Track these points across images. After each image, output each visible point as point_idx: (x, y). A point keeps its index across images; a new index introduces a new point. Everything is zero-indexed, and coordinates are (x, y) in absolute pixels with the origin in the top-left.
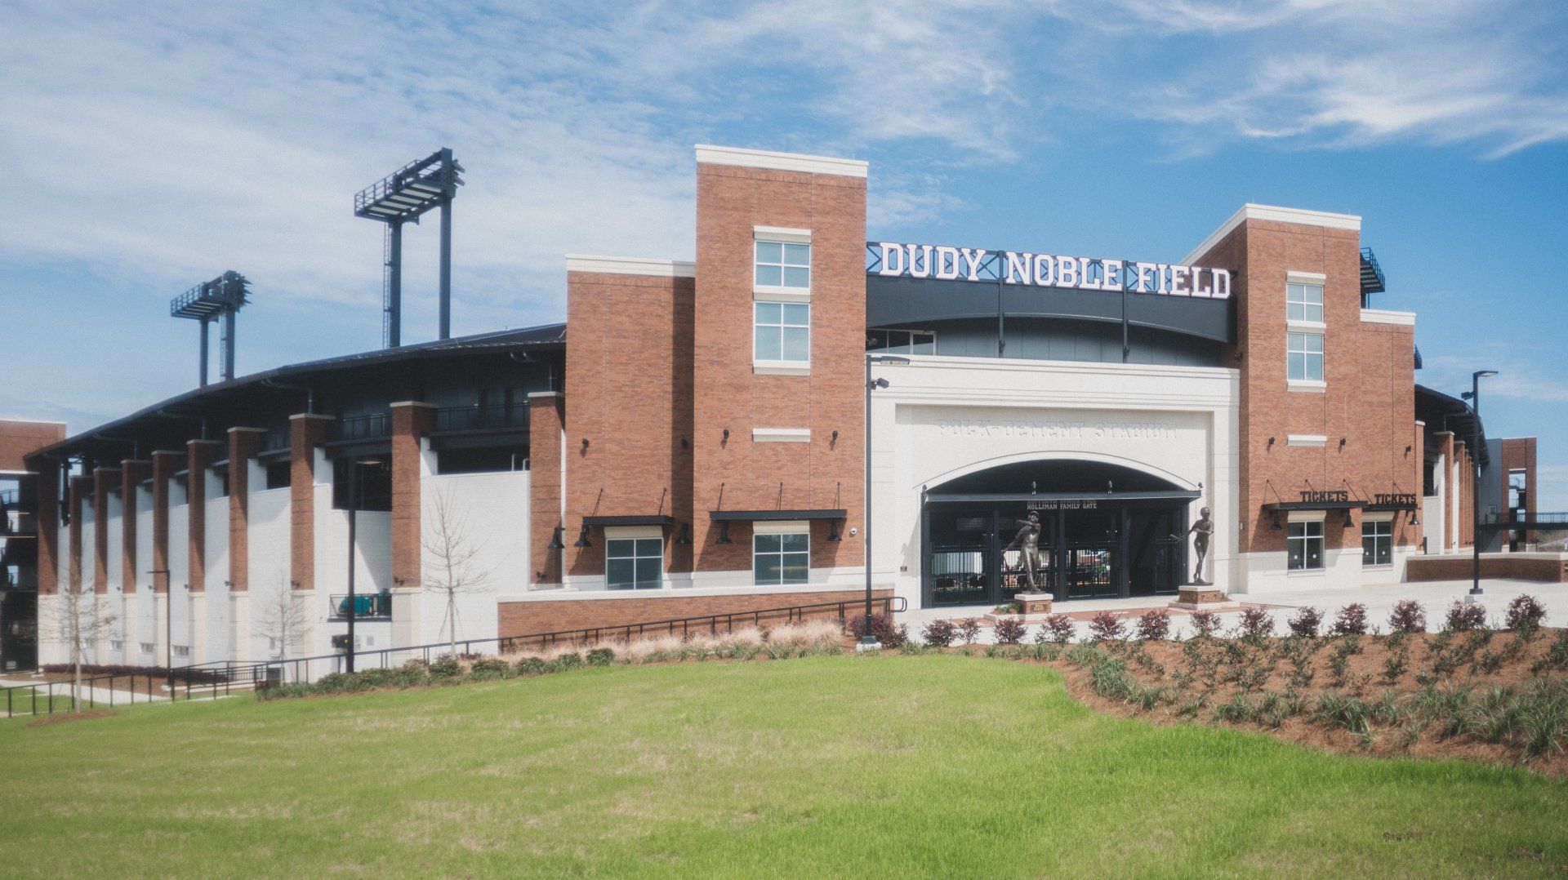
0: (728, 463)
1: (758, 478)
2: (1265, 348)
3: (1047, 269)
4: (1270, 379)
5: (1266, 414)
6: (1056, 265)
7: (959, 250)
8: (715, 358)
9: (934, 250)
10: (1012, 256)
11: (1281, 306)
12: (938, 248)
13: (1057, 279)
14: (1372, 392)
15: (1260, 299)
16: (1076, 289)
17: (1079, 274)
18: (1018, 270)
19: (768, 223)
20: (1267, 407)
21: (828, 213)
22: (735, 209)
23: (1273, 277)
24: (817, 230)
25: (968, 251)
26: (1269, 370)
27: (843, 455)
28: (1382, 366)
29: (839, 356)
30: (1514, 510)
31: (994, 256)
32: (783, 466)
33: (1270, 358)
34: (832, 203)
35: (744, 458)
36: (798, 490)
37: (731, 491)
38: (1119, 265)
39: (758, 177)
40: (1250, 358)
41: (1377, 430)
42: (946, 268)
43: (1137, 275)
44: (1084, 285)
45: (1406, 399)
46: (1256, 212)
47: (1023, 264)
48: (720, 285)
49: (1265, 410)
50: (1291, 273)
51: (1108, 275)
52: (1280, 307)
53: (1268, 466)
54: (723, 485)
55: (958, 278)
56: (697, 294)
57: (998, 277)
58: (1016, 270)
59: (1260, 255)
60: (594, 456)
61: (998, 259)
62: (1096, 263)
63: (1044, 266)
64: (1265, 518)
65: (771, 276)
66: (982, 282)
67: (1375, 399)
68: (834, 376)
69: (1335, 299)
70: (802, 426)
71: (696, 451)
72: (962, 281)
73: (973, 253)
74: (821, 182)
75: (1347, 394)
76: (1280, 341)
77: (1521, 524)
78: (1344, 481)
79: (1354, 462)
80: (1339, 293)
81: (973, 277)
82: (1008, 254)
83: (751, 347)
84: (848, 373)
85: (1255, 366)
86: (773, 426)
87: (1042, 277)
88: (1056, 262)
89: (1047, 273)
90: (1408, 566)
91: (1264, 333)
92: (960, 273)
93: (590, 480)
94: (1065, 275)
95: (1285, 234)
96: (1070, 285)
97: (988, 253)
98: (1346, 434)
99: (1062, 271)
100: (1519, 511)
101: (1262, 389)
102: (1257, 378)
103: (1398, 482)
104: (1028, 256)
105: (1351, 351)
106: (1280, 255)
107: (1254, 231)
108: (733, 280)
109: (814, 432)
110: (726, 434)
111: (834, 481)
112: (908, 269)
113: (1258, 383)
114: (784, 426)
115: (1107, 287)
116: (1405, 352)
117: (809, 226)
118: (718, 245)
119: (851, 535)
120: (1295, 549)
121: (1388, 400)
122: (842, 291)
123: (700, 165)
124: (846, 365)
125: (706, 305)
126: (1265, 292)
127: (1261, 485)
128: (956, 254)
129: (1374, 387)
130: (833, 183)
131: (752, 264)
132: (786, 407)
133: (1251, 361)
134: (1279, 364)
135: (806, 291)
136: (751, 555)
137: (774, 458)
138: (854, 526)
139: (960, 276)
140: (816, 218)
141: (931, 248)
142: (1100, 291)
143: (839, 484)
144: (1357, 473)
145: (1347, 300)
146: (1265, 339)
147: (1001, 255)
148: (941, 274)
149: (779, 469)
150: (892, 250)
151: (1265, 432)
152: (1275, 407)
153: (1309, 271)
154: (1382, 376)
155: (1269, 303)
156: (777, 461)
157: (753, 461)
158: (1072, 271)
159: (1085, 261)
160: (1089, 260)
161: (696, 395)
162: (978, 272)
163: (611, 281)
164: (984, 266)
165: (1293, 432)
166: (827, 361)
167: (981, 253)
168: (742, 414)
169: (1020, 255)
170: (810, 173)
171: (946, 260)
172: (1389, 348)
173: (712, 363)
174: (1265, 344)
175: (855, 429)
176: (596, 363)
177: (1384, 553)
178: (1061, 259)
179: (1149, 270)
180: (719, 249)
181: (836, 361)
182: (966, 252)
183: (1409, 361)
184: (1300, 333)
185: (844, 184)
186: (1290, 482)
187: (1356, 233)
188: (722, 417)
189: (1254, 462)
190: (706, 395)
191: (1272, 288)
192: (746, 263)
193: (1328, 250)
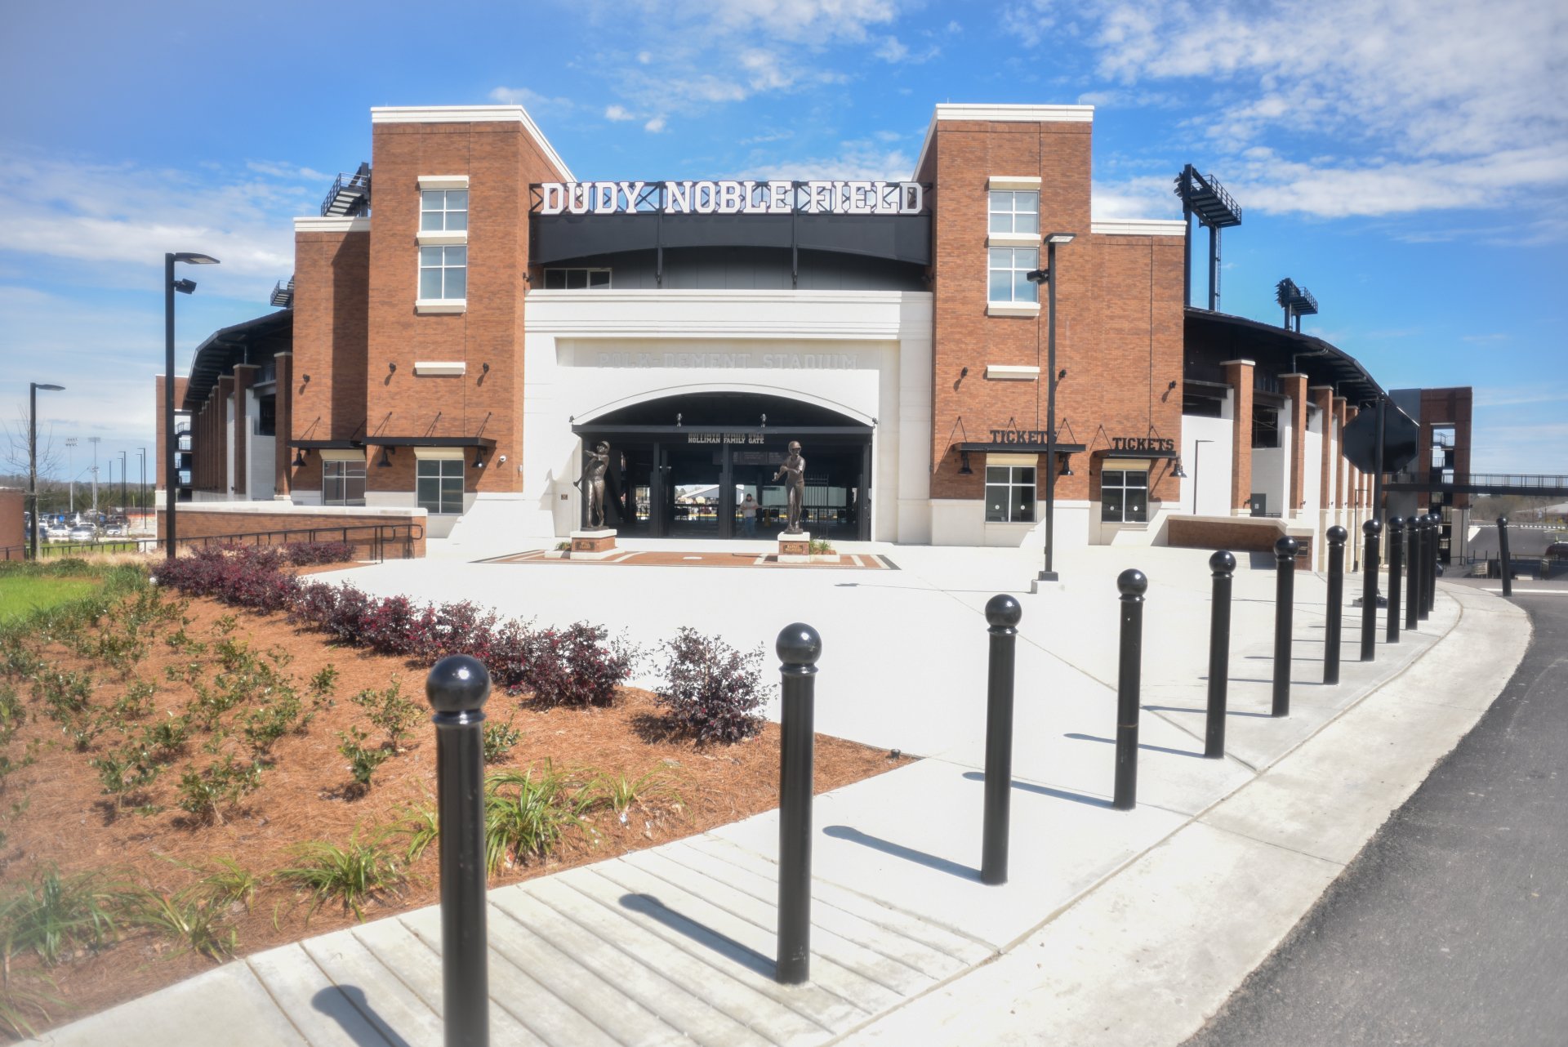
0: (397, 393)
1: (420, 407)
2: (959, 266)
3: (708, 195)
4: (965, 301)
5: (959, 342)
6: (718, 192)
7: (618, 184)
8: (387, 300)
9: (594, 186)
10: (671, 186)
11: (982, 218)
12: (597, 184)
13: (718, 204)
14: (1120, 317)
15: (954, 210)
16: (739, 214)
17: (743, 199)
18: (680, 200)
19: (432, 173)
20: (960, 333)
21: (484, 158)
22: (404, 162)
23: (971, 184)
24: (473, 175)
25: (627, 184)
26: (964, 291)
27: (494, 386)
28: (1135, 285)
29: (492, 292)
30: (1439, 470)
31: (653, 188)
32: (442, 396)
33: (965, 278)
34: (488, 148)
35: (409, 388)
36: (455, 419)
37: (397, 419)
38: (788, 186)
39: (424, 131)
40: (938, 278)
41: (1127, 363)
42: (605, 203)
43: (810, 195)
44: (748, 210)
45: (1171, 325)
46: (949, 112)
47: (683, 194)
48: (391, 233)
49: (957, 336)
50: (993, 179)
51: (775, 196)
52: (979, 219)
53: (959, 401)
54: (391, 413)
55: (616, 211)
56: (372, 242)
57: (657, 207)
58: (675, 201)
59: (953, 161)
60: (313, 389)
61: (658, 190)
62: (762, 185)
63: (705, 192)
64: (956, 461)
65: (434, 222)
66: (639, 214)
67: (1126, 325)
68: (487, 312)
69: (1055, 206)
70: (458, 360)
71: (370, 383)
72: (620, 215)
73: (632, 186)
74: (478, 129)
75: (1069, 318)
76: (979, 257)
77: (1448, 485)
78: (1065, 420)
79: (1079, 398)
80: (1061, 198)
81: (631, 210)
82: (667, 184)
83: (416, 287)
84: (500, 309)
85: (944, 287)
86: (433, 359)
87: (703, 205)
88: (718, 188)
89: (708, 201)
90: (1169, 526)
91: (958, 248)
92: (619, 206)
93: (311, 409)
94: (728, 201)
95: (988, 134)
96: (733, 210)
97: (647, 184)
98: (1068, 365)
99: (724, 196)
100: (1444, 471)
101: (954, 312)
102: (946, 300)
103: (1157, 424)
104: (687, 185)
105: (1076, 266)
106: (980, 159)
107: (947, 135)
108: (401, 228)
109: (468, 365)
110: (393, 368)
111: (485, 411)
112: (567, 207)
113: (946, 306)
114: (442, 360)
115: (773, 210)
116: (1170, 268)
117: (468, 172)
118: (389, 197)
119: (500, 463)
120: (996, 498)
121: (1146, 326)
122: (495, 231)
123: (376, 126)
124: (498, 301)
125: (379, 252)
126: (959, 202)
127: (950, 422)
128: (614, 188)
129: (1124, 310)
130: (489, 129)
131: (418, 212)
132: (445, 342)
133: (939, 281)
134: (976, 283)
135: (463, 234)
136: (414, 478)
137: (434, 390)
138: (504, 454)
139: (619, 210)
140: (475, 164)
141: (590, 184)
142: (767, 215)
143: (490, 414)
144: (1083, 412)
145: (1073, 206)
146: (958, 256)
147: (661, 186)
148: (600, 210)
149: (438, 399)
150: (553, 191)
151: (958, 362)
152: (971, 333)
153: (1020, 175)
154: (1135, 298)
155: (965, 214)
156: (437, 392)
157: (417, 392)
158: (735, 197)
159: (749, 185)
160: (753, 183)
161: (370, 334)
162: (636, 205)
163: (326, 239)
164: (644, 198)
165: (995, 363)
166: (481, 298)
167: (639, 185)
168: (407, 349)
169: (680, 184)
170: (469, 123)
171: (605, 194)
172: (1146, 265)
173: (383, 303)
174: (959, 261)
175: (505, 362)
176: (316, 309)
177: (1136, 508)
178: (724, 185)
179: (824, 189)
180: (391, 200)
181: (489, 298)
182: (625, 185)
183: (1176, 278)
184: (1008, 247)
185: (499, 129)
186: (989, 419)
187: (1087, 125)
188: (391, 352)
189: (943, 395)
190: (378, 333)
191: (969, 197)
192: (413, 212)
193: (1046, 149)
